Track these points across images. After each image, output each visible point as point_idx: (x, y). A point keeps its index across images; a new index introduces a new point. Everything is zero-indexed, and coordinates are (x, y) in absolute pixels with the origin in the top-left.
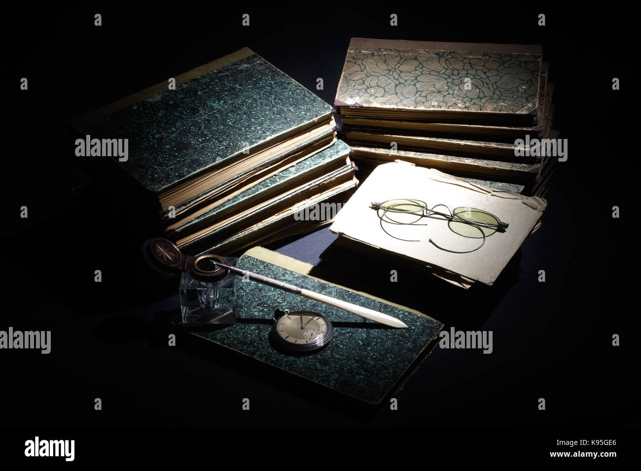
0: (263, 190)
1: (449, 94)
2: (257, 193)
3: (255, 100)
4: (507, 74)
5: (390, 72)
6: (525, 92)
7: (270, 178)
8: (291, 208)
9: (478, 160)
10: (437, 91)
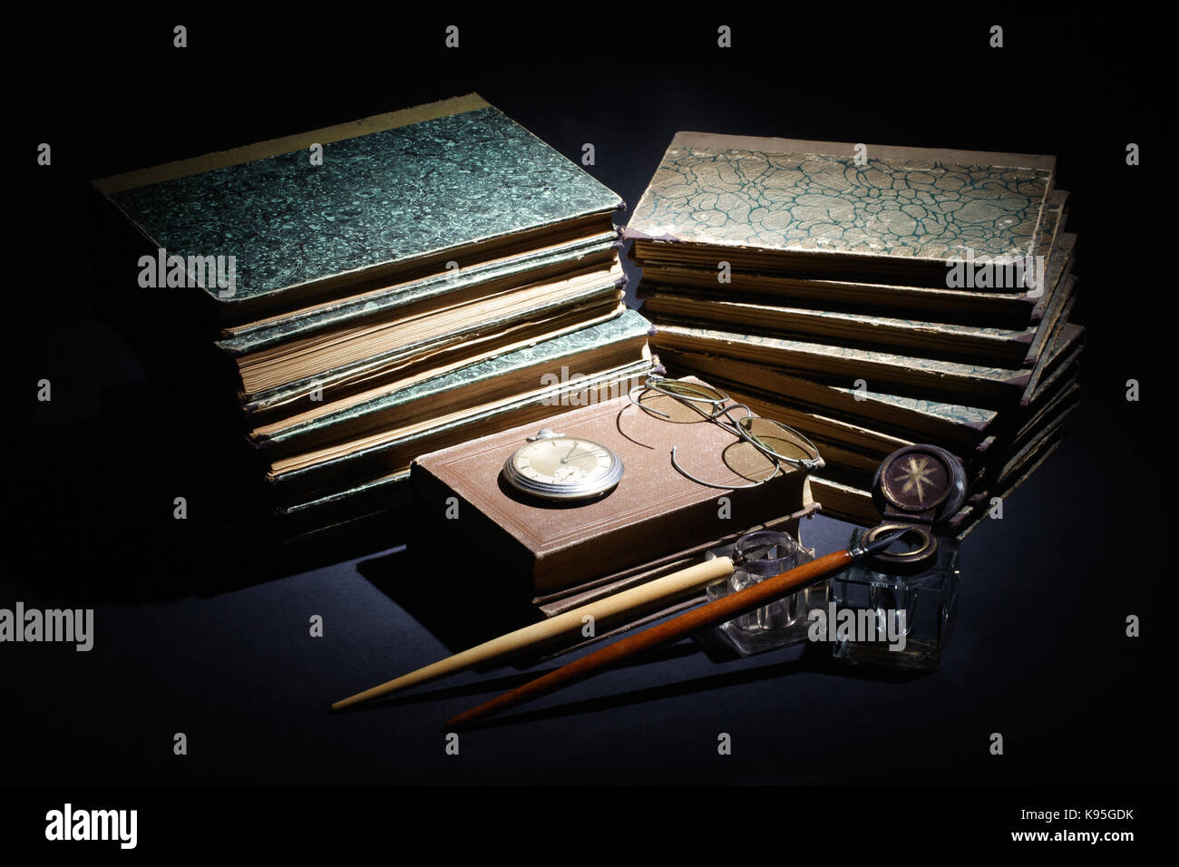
0: (463, 383)
1: (855, 226)
2: (447, 387)
4: (976, 199)
5: (743, 187)
6: (1009, 230)
7: (479, 362)
9: (906, 358)
10: (832, 221)
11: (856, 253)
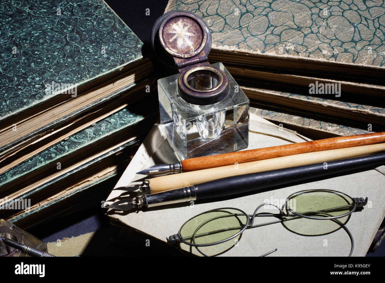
0: (43, 164)
1: (312, 32)
2: (33, 169)
3: (44, 33)
7: (56, 144)
8: (89, 179)
9: (345, 128)
10: (295, 27)
11: (312, 59)
